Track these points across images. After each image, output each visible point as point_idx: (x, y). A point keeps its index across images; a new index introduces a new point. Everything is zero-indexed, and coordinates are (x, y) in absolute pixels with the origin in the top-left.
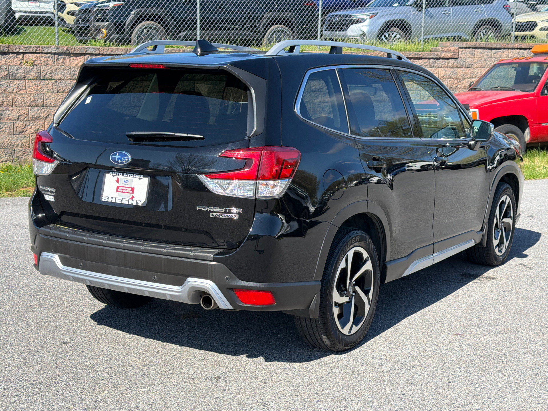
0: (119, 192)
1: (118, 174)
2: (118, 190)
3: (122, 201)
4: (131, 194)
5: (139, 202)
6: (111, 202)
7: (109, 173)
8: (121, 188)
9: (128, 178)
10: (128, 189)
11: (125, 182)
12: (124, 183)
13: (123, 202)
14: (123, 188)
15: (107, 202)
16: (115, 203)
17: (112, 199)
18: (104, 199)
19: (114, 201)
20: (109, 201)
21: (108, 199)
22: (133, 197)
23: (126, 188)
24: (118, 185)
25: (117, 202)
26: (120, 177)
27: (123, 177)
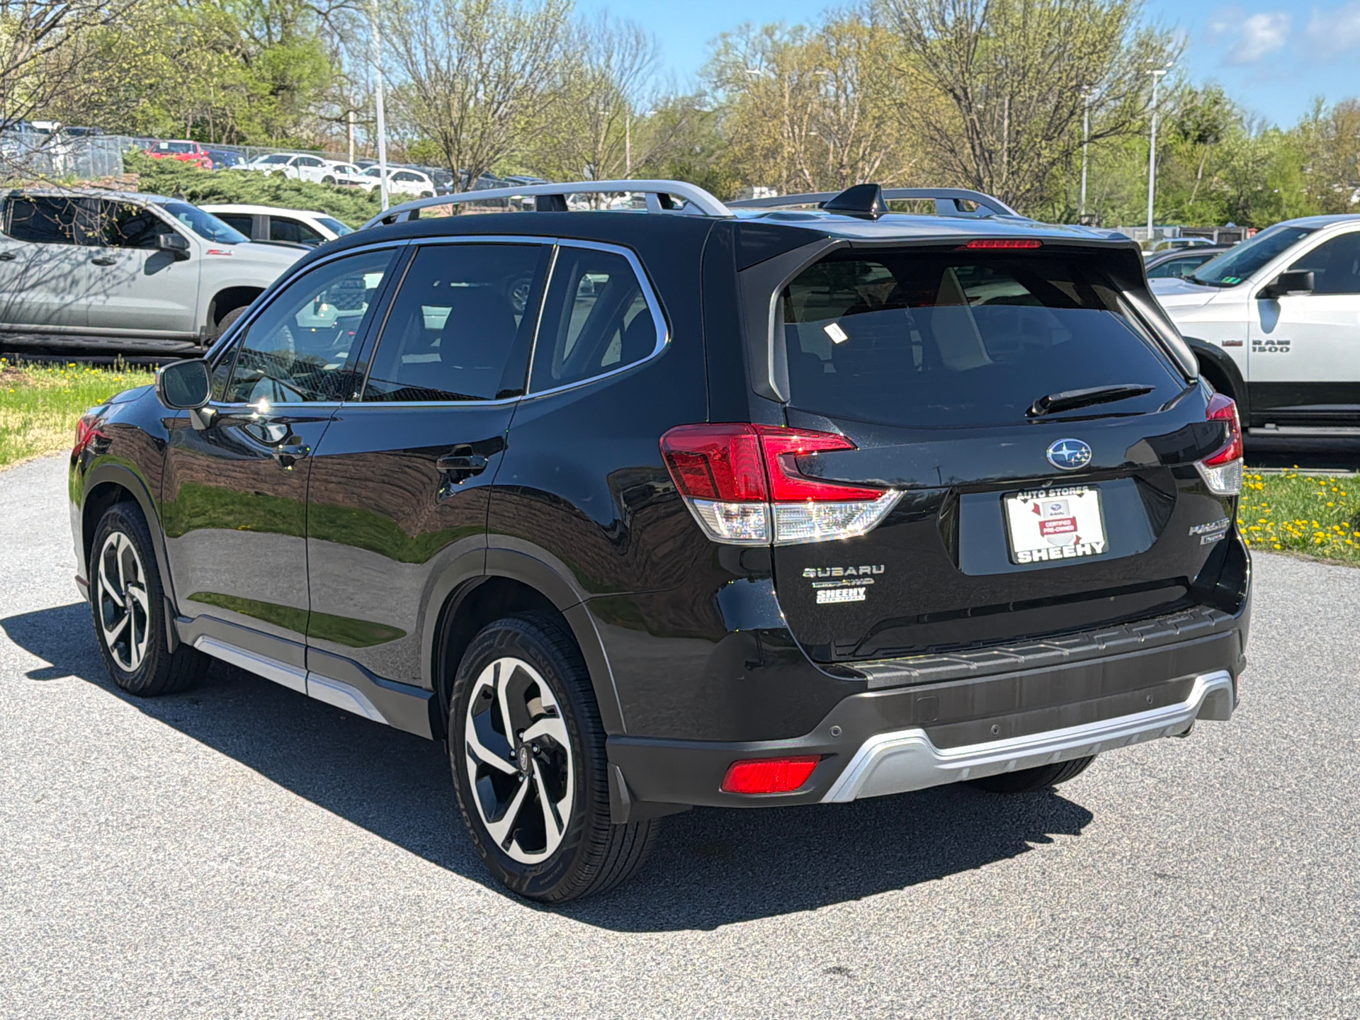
0: (1047, 533)
1: (1037, 495)
2: (1045, 530)
3: (1062, 551)
4: (1074, 533)
5: (1095, 546)
6: (1041, 560)
7: (1015, 497)
8: (1050, 524)
9: (1059, 498)
10: (1064, 523)
11: (1054, 509)
12: (1053, 512)
13: (1066, 555)
14: (1054, 524)
15: (1032, 562)
16: (1049, 560)
17: (1040, 555)
18: (1023, 558)
19: (1045, 558)
20: (1036, 559)
21: (1031, 555)
22: (1078, 539)
23: (1061, 523)
24: (1042, 519)
25: (1052, 557)
26: (1042, 500)
27: (1047, 499)
